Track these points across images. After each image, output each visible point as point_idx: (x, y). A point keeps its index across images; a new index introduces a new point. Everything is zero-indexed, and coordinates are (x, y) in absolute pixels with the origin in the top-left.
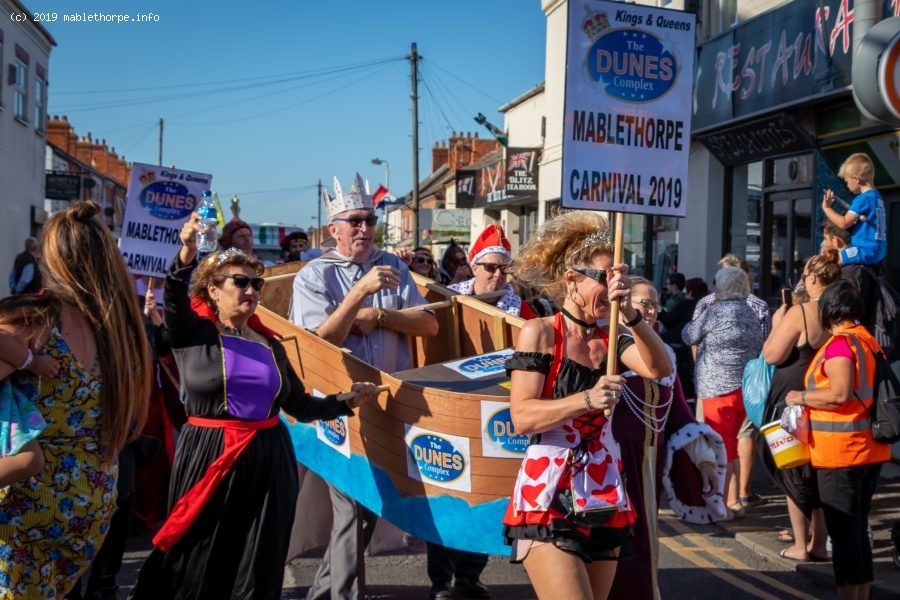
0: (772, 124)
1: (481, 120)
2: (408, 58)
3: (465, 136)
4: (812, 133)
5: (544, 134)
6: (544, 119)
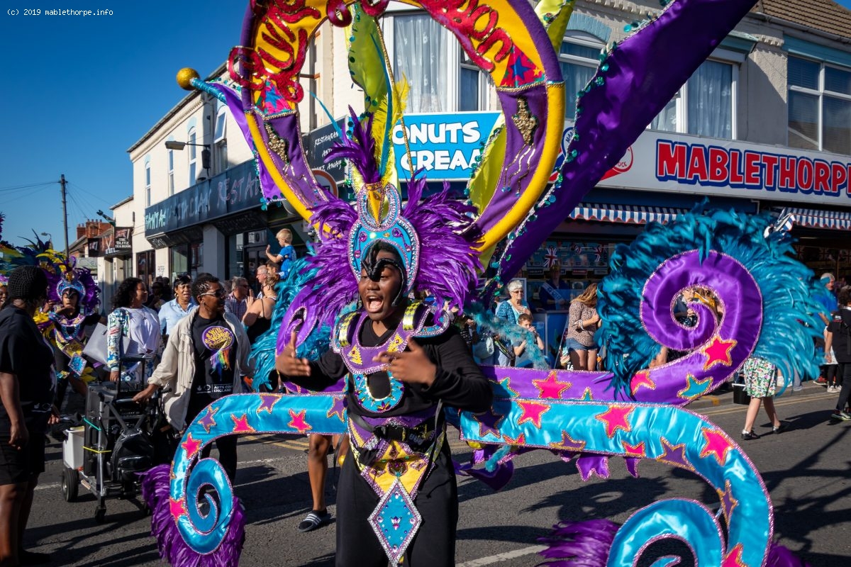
0: (246, 216)
1: (100, 213)
3: (95, 221)
4: (266, 220)
5: (134, 220)
6: (134, 213)
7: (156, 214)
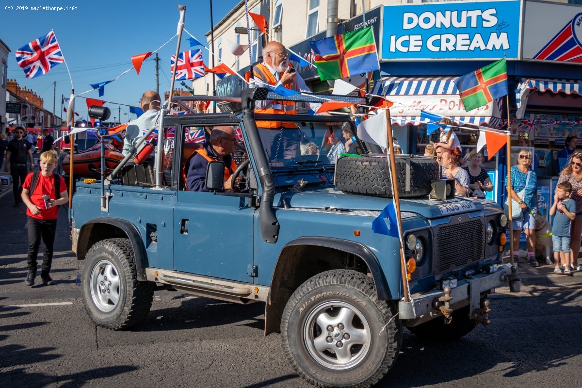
1: (183, 84)
2: (155, 59)
3: (178, 90)
5: (208, 90)
6: (208, 84)
7: (225, 86)
